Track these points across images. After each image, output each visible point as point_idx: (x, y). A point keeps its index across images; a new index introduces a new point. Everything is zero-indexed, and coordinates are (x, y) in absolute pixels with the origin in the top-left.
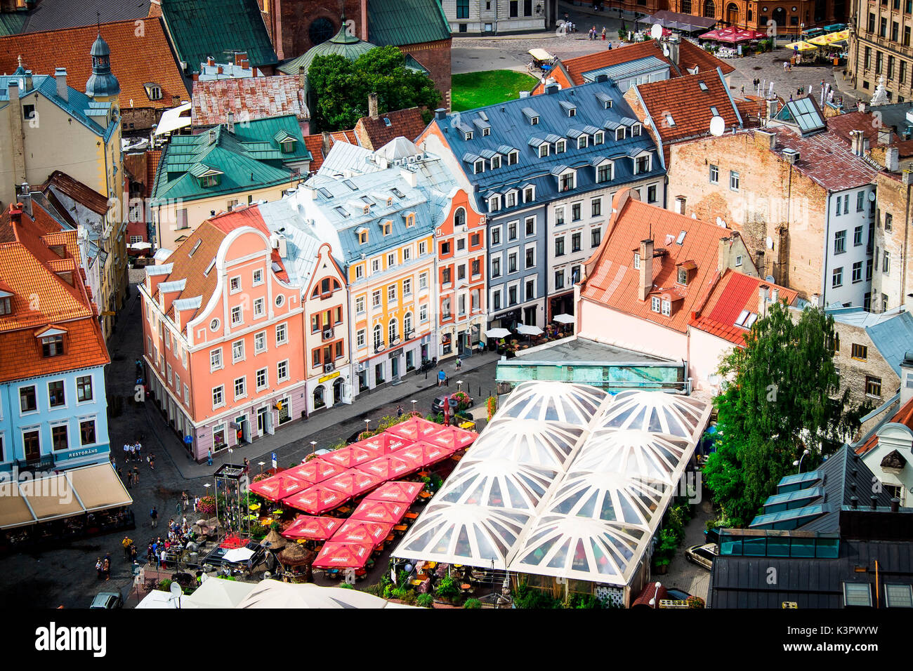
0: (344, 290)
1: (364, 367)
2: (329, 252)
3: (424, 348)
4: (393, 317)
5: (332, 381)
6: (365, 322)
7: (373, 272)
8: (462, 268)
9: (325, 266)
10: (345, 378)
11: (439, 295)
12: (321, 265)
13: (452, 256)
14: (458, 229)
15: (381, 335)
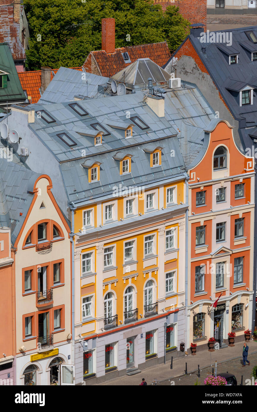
0: (67, 240)
1: (89, 345)
2: (49, 188)
3: (169, 330)
4: (130, 284)
5: (48, 361)
6: (92, 286)
7: (104, 221)
8: (221, 226)
9: (42, 206)
10: (66, 359)
11: (190, 260)
12: (37, 204)
13: (209, 208)
14: (218, 175)
15: (114, 306)
